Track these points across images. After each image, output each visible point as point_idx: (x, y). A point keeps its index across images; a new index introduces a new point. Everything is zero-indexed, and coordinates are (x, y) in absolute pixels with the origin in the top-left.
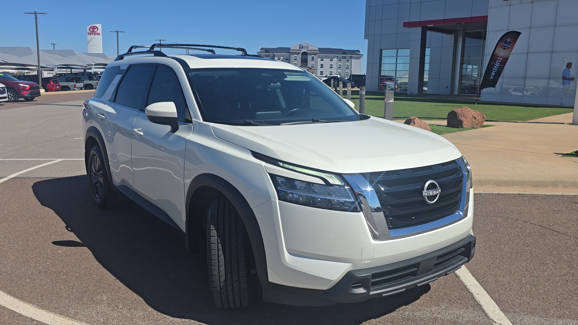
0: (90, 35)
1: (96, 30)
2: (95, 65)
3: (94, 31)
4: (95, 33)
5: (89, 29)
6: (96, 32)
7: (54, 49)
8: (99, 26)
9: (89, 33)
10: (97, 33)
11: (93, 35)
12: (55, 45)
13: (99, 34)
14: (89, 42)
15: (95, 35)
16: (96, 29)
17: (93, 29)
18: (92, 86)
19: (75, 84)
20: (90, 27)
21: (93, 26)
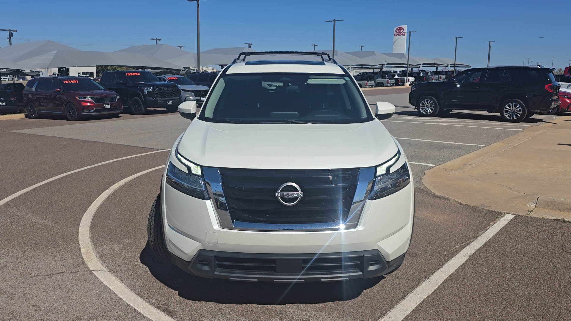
0: (396, 36)
1: (402, 31)
2: (386, 64)
3: (399, 32)
4: (401, 34)
5: (396, 31)
6: (401, 33)
7: (361, 51)
8: (405, 27)
9: (395, 34)
10: (402, 34)
11: (398, 35)
12: (362, 47)
13: (404, 35)
14: (394, 43)
15: (400, 36)
16: (402, 30)
17: (399, 30)
18: (383, 84)
19: (366, 82)
20: (397, 29)
21: (400, 28)
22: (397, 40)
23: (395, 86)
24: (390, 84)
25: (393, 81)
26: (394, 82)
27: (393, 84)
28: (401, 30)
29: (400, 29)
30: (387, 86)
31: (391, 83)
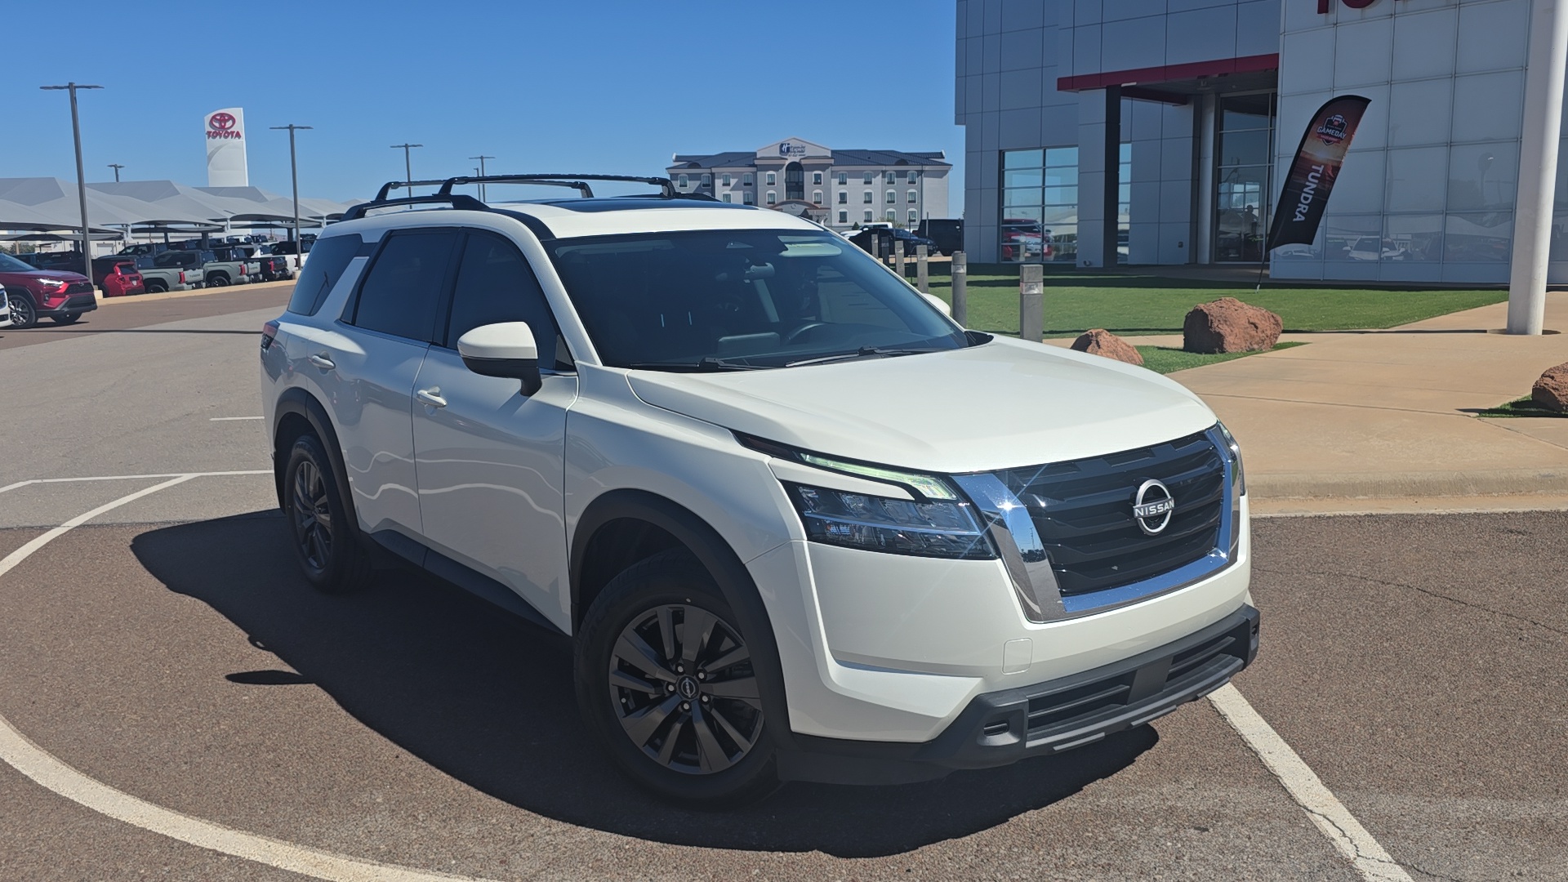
0: (214, 137)
1: (229, 124)
2: (232, 219)
3: (223, 127)
4: (227, 132)
5: (211, 123)
6: (229, 131)
7: (118, 180)
8: (238, 112)
9: (209, 133)
10: (233, 132)
11: (220, 137)
12: (119, 169)
13: (238, 135)
14: (210, 158)
15: (226, 137)
16: (228, 120)
17: (220, 121)
18: (228, 277)
19: (180, 273)
20: (214, 117)
21: (222, 115)
22: (218, 148)
23: (263, 281)
24: (248, 275)
25: (255, 267)
26: (258, 270)
27: (256, 275)
28: (226, 121)
29: (224, 118)
30: (243, 283)
31: (251, 271)
